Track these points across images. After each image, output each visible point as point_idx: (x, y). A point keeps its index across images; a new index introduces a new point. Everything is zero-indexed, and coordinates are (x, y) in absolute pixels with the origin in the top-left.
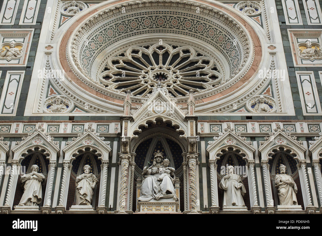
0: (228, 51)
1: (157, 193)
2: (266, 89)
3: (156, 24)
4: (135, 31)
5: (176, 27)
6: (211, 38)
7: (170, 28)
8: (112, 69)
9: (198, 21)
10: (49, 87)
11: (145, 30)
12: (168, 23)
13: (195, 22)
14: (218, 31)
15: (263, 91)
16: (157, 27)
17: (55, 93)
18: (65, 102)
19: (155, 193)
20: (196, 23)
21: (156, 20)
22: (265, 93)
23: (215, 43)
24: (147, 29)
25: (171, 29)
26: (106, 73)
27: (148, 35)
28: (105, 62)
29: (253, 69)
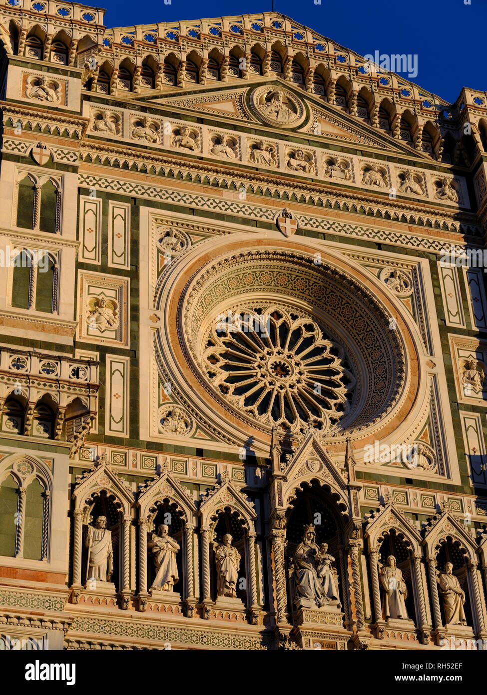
0: (368, 346)
1: (320, 596)
2: (423, 430)
3: (276, 281)
4: (248, 287)
5: (301, 290)
6: (346, 318)
7: (292, 289)
8: (219, 345)
9: (332, 291)
10: (159, 387)
11: (261, 287)
12: (291, 283)
13: (329, 291)
14: (358, 314)
15: (420, 434)
16: (276, 286)
17: (169, 400)
18: (183, 417)
19: (318, 595)
20: (330, 293)
21: (278, 277)
22: (422, 438)
23: (350, 327)
24: (263, 286)
25: (293, 291)
26: (211, 350)
27: (262, 294)
28: (209, 331)
29: (410, 398)
